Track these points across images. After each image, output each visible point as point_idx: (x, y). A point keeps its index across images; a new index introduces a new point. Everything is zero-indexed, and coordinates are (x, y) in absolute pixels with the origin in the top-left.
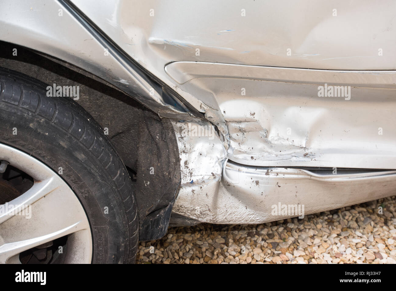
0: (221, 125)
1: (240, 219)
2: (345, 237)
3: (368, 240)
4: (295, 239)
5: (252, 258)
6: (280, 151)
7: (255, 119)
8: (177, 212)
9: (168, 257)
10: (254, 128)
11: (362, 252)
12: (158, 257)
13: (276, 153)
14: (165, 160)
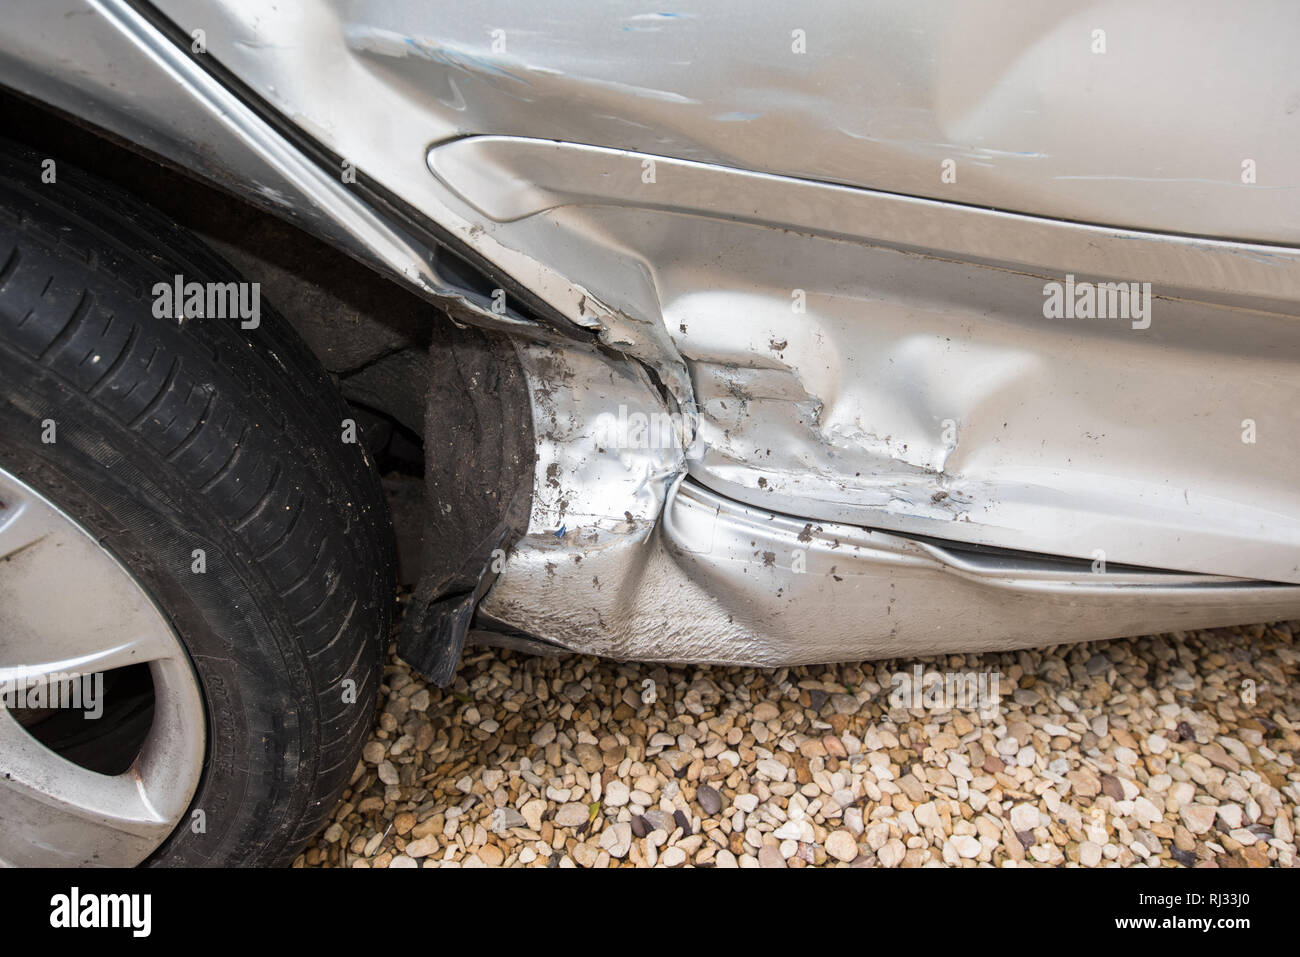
0: (670, 370)
1: (707, 651)
2: (1023, 709)
3: (1090, 728)
4: (882, 688)
5: (744, 733)
6: (858, 475)
7: (785, 361)
8: (498, 618)
9: (522, 690)
10: (781, 392)
11: (1065, 768)
12: (494, 684)
13: (841, 478)
14: (490, 452)
